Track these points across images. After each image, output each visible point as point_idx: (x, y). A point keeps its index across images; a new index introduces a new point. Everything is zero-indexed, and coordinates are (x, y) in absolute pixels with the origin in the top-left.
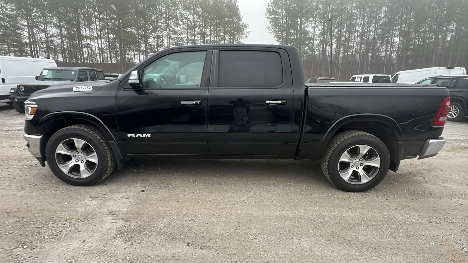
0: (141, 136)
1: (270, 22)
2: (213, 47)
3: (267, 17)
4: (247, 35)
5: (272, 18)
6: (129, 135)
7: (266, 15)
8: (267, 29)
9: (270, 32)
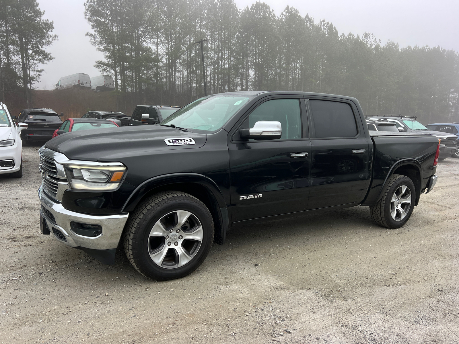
0: (253, 197)
1: (93, 26)
2: (303, 95)
3: (87, 17)
4: (51, 40)
5: (96, 21)
6: (241, 198)
7: (86, 14)
8: (88, 37)
9: (92, 42)
